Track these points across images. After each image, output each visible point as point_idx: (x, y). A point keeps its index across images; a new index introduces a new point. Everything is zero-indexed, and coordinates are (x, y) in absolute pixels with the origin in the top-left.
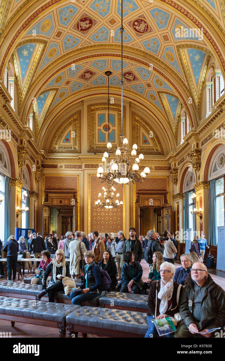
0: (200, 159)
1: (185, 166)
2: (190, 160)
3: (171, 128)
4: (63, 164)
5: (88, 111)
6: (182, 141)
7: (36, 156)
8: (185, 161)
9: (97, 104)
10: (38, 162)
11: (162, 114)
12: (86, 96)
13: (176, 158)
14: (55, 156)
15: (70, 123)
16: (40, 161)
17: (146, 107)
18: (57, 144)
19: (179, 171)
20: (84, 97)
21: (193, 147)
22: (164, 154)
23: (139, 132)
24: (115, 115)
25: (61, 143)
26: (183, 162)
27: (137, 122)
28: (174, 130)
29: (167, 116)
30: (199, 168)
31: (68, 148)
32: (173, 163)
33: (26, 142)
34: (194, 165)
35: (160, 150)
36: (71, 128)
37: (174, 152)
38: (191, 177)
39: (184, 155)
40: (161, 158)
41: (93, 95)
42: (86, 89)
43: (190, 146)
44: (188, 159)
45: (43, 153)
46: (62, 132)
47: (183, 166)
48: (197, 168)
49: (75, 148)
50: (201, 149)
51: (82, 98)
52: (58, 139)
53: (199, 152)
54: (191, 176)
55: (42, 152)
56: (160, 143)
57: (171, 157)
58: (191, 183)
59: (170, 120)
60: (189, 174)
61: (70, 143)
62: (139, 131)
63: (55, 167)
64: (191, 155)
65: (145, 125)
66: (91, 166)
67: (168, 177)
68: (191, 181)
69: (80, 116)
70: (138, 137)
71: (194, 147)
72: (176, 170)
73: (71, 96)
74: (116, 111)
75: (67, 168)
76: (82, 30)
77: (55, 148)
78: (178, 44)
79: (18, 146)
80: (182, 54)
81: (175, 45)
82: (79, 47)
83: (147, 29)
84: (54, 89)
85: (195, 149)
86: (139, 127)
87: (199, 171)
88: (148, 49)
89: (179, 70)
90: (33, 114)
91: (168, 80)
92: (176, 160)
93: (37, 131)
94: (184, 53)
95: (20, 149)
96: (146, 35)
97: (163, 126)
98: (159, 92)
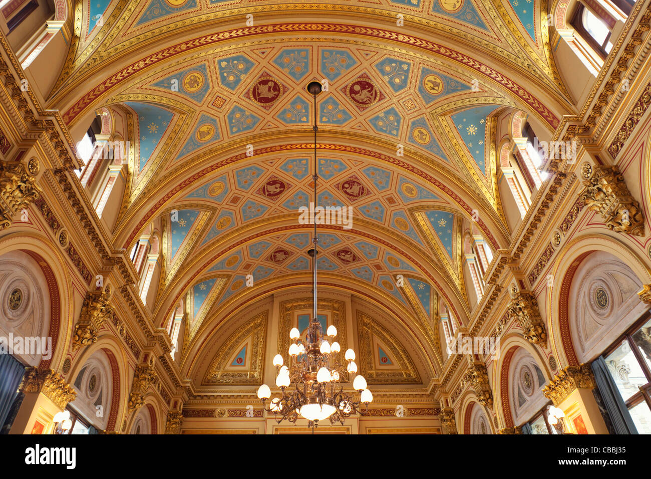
0: (488, 383)
1: (464, 402)
2: (471, 389)
3: (427, 333)
4: (225, 408)
5: (281, 311)
7: (175, 391)
8: (463, 391)
9: (297, 300)
10: (176, 403)
11: (407, 311)
12: (279, 288)
13: (447, 389)
14: (212, 392)
15: (248, 331)
16: (180, 401)
17: (379, 302)
18: (219, 369)
19: (457, 416)
20: (275, 289)
21: (469, 361)
22: (422, 384)
23: (371, 344)
24: (327, 315)
25: (228, 367)
26: (459, 393)
27: (366, 326)
28: (432, 337)
29: (416, 313)
30: (489, 400)
31: (240, 375)
32: (442, 399)
33: (154, 360)
34: (479, 395)
35: (413, 376)
36: (249, 340)
37: (439, 376)
39: (457, 379)
40: (418, 391)
41: (289, 286)
42: (278, 278)
43: (464, 359)
44: (466, 386)
45: (189, 385)
46: (232, 347)
47: (462, 403)
48: (486, 400)
49: (253, 376)
50: (485, 363)
51: (272, 290)
52: (224, 359)
53: (482, 368)
54: (483, 424)
55: (187, 382)
56: (411, 362)
57: (436, 386)
59: (423, 319)
60: (477, 419)
61: (244, 366)
62: (371, 342)
63: (209, 413)
64: (470, 377)
65: (382, 331)
69: (267, 320)
70: (370, 352)
71: (471, 360)
72: (450, 413)
74: (329, 309)
75: (233, 416)
76: (269, 195)
77: (215, 376)
78: (410, 206)
79: (137, 365)
80: (419, 218)
81: (406, 208)
82: (266, 217)
83: (362, 191)
84: (223, 276)
85: (474, 364)
86: (370, 335)
87: (492, 407)
88: (369, 216)
89: (419, 241)
90: (183, 315)
91: (406, 256)
92: (446, 393)
93: (186, 344)
94: (421, 218)
95: (140, 371)
96: (363, 198)
97: (413, 332)
98: (396, 276)
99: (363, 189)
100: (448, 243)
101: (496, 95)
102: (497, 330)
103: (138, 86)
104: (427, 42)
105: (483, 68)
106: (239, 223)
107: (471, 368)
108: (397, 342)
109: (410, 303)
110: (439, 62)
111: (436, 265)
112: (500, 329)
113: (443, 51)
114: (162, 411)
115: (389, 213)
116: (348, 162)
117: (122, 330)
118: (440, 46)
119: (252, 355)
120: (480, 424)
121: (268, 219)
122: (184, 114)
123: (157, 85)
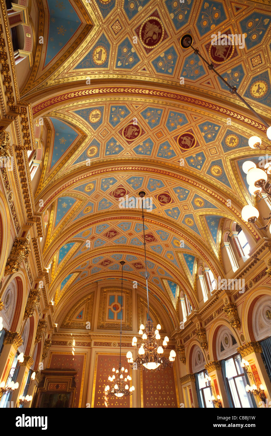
0: (206, 338)
1: (191, 344)
2: (196, 338)
8: (191, 338)
19: (186, 349)
21: (197, 326)
26: (188, 339)
32: (179, 340)
34: (201, 344)
38: (199, 356)
43: (194, 324)
48: (205, 347)
50: (205, 329)
52: (72, 315)
53: (204, 331)
54: (199, 354)
57: (176, 334)
60: (196, 352)
61: (82, 319)
63: (64, 343)
66: (99, 344)
68: (199, 359)
70: (143, 315)
72: (183, 348)
76: (109, 237)
77: (68, 324)
78: (176, 250)
80: (180, 256)
81: (174, 250)
82: (105, 246)
83: (154, 240)
85: (200, 328)
86: (143, 307)
87: (207, 350)
88: (155, 251)
89: (177, 266)
92: (181, 337)
96: (153, 243)
98: (162, 279)
100: (191, 268)
107: (198, 330)
112: (215, 315)
115: (165, 251)
116: (150, 227)
119: (86, 314)
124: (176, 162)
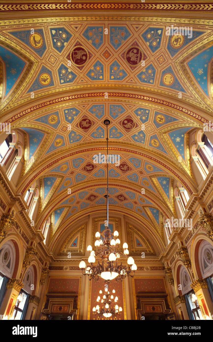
0: (188, 256)
1: (176, 265)
2: (180, 258)
3: (158, 232)
4: (68, 266)
5: (93, 222)
6: (169, 242)
7: (46, 258)
8: (176, 259)
9: (100, 217)
10: (46, 263)
11: (149, 222)
12: (92, 212)
13: (168, 258)
14: (62, 258)
15: (79, 231)
16: (48, 263)
17: (136, 218)
18: (66, 248)
19: (173, 271)
20: (90, 212)
21: (179, 246)
22: (156, 255)
24: (113, 224)
25: (69, 247)
26: (174, 260)
27: (130, 229)
28: (160, 234)
29: (153, 223)
30: (189, 265)
31: (75, 251)
32: (166, 262)
33: (36, 244)
34: (184, 262)
35: (152, 251)
36: (79, 235)
37: (164, 252)
38: (186, 276)
39: (172, 254)
40: (154, 259)
41: (96, 211)
42: (92, 207)
43: (176, 244)
44: (177, 257)
45: (52, 255)
46: (71, 238)
47: (175, 265)
48: (188, 265)
49: (80, 251)
50: (186, 247)
51: (89, 213)
52: (68, 243)
53: (185, 249)
54: (186, 275)
55: (51, 254)
56: (151, 245)
57: (163, 257)
58: (187, 282)
59: (156, 226)
60: (183, 273)
61: (77, 247)
62: (133, 236)
63: (61, 268)
64: (180, 253)
65: (137, 231)
67: (164, 277)
68: (187, 280)
69: (87, 226)
70: (132, 240)
71: (180, 245)
72: (170, 269)
73: (80, 211)
74: (114, 221)
75: (71, 270)
76: (87, 171)
77: (64, 251)
78: (150, 175)
79: (27, 247)
80: (154, 180)
81: (148, 176)
82: (86, 180)
83: (128, 169)
84: (67, 207)
85: (181, 247)
86: (132, 233)
87: (191, 268)
88: (131, 180)
89: (154, 191)
90: (50, 224)
91: (148, 197)
92: (168, 260)
93: (51, 237)
94: (155, 180)
95: (29, 250)
96: (129, 172)
97: (151, 232)
98: (143, 207)
99: (129, 168)
100: (167, 192)
101: (190, 122)
102: (192, 232)
103: (28, 120)
104: (157, 99)
105: (184, 110)
106: (74, 183)
107: (180, 249)
108: (144, 236)
109: (150, 219)
110: (163, 109)
111: (162, 201)
112: (194, 231)
113: (165, 103)
114: (39, 267)
115: (140, 178)
116: (122, 156)
117: (20, 231)
118: (163, 101)
119: (80, 242)
120: (184, 275)
121: (87, 182)
122: (49, 134)
123: (36, 120)
124: (129, 81)
